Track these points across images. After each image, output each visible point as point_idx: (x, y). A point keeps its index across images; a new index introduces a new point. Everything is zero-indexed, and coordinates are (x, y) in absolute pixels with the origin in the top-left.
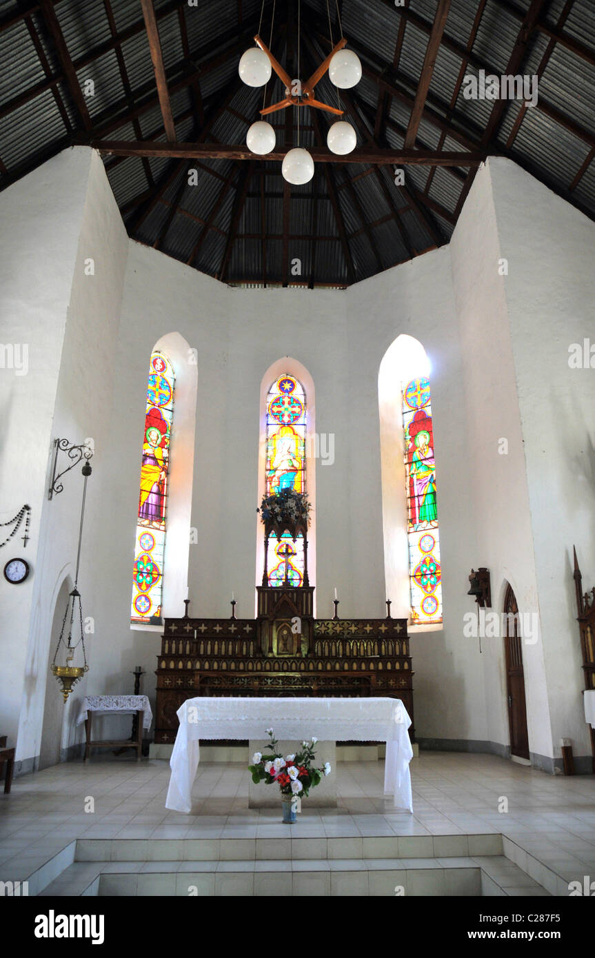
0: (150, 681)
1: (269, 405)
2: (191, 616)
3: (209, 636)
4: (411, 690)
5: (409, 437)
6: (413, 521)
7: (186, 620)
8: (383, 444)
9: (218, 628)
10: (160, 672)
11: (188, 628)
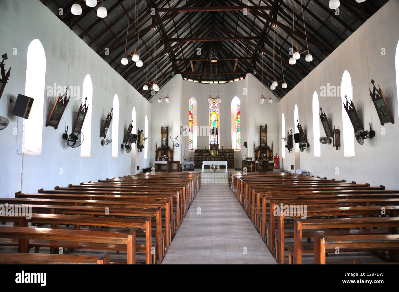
0: (193, 159)
1: (211, 107)
2: (199, 149)
3: (202, 152)
4: (234, 161)
5: (237, 115)
6: (237, 131)
7: (198, 150)
8: (232, 117)
9: (203, 151)
10: (195, 158)
11: (199, 151)
